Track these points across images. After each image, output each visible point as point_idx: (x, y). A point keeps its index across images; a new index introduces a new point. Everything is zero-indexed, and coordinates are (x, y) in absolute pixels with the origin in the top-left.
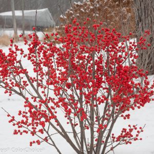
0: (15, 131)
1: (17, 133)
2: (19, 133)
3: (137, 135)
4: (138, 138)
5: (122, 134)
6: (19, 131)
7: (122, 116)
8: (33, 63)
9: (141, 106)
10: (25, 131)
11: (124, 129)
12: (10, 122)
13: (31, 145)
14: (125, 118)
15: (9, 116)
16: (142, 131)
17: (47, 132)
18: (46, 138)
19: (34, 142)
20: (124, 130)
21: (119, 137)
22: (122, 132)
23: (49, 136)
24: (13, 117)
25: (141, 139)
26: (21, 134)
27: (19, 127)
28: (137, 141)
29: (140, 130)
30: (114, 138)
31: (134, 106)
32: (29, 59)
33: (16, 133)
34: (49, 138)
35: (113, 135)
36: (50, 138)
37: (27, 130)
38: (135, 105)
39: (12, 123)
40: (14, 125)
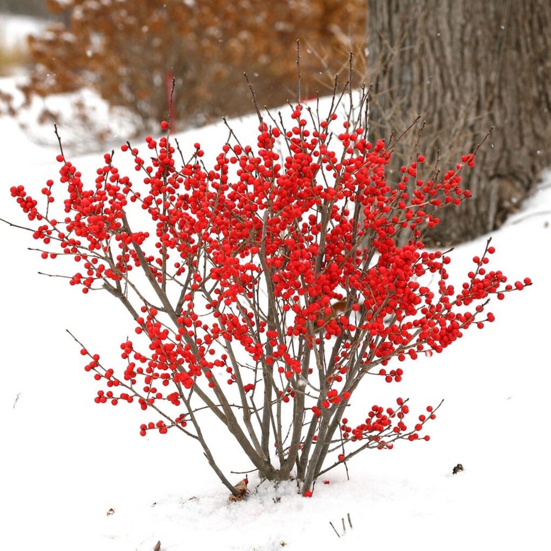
0: (101, 393)
1: (104, 401)
2: (109, 401)
3: (418, 427)
4: (421, 434)
5: (368, 421)
6: (110, 394)
7: (382, 372)
8: (155, 218)
9: (434, 351)
10: (125, 397)
11: (375, 408)
12: (88, 369)
13: (143, 432)
14: (388, 380)
15: (84, 352)
16: (433, 417)
17: (187, 403)
18: (182, 416)
19: (152, 426)
20: (377, 410)
21: (362, 428)
22: (371, 415)
23: (191, 412)
24: (96, 358)
25: (427, 438)
26: (115, 402)
27: (110, 384)
28: (415, 441)
29: (427, 414)
30: (348, 430)
31: (415, 349)
32: (144, 207)
33: (101, 398)
34: (188, 417)
35: (345, 421)
36: (193, 419)
37: (131, 394)
38: (420, 348)
39: (93, 373)
40: (98, 377)
